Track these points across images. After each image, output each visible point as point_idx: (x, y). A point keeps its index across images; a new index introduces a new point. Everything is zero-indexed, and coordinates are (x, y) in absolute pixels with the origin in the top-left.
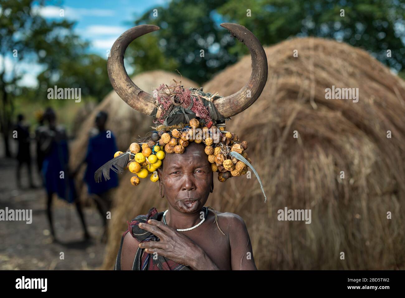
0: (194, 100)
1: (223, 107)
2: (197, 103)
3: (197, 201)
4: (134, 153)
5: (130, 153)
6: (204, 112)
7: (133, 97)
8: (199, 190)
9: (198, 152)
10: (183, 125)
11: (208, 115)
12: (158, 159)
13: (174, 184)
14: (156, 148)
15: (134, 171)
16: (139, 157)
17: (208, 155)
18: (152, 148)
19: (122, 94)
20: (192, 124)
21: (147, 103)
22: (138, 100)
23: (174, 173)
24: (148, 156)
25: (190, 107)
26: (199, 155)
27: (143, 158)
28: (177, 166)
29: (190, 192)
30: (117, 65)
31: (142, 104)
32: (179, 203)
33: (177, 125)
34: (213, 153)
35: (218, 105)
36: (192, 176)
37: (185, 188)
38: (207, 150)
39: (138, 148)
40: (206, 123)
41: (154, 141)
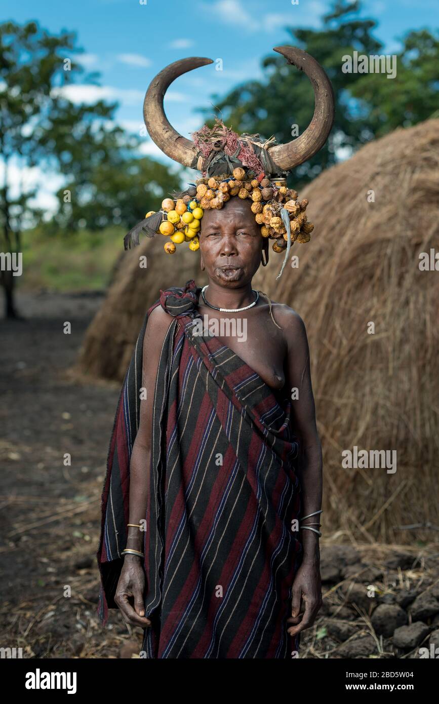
0: (241, 145)
1: (278, 155)
2: (245, 149)
3: (240, 269)
4: (167, 211)
5: (163, 212)
6: (253, 161)
7: (170, 143)
8: (241, 256)
9: (241, 208)
10: (225, 175)
11: (260, 165)
12: (194, 218)
13: (212, 248)
14: (192, 204)
15: (165, 232)
16: (173, 216)
17: (256, 214)
18: (187, 205)
19: (157, 141)
20: (236, 174)
21: (186, 151)
22: (176, 146)
23: (212, 235)
24: (181, 213)
25: (235, 155)
26: (242, 213)
27: (176, 217)
28: (215, 225)
29: (230, 257)
30: (153, 105)
31: (180, 152)
32: (218, 270)
33: (219, 176)
34: (261, 212)
35: (273, 153)
36: (232, 239)
37: (223, 252)
38: (254, 208)
39: (171, 204)
40: (257, 176)
41: (191, 196)
